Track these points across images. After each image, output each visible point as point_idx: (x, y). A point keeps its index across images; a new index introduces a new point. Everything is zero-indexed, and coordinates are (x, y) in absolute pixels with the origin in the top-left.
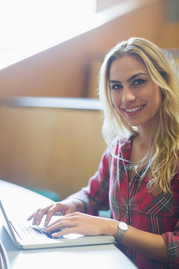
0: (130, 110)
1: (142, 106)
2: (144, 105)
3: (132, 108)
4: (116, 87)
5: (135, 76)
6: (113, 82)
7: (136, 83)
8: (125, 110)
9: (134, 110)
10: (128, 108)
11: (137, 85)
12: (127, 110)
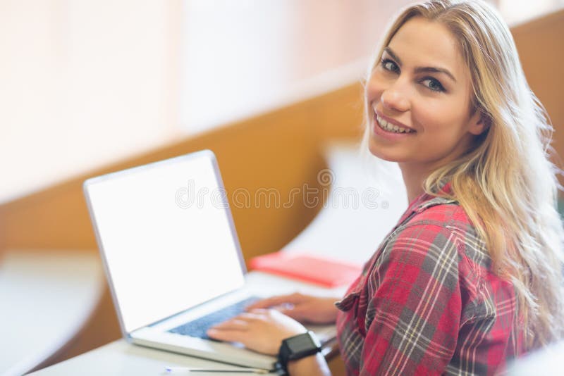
0: (383, 123)
1: (409, 130)
2: (413, 131)
3: (389, 120)
4: (389, 65)
5: (434, 70)
6: (390, 52)
7: (427, 83)
8: (376, 115)
9: (390, 126)
10: (383, 117)
11: (426, 86)
12: (379, 119)
